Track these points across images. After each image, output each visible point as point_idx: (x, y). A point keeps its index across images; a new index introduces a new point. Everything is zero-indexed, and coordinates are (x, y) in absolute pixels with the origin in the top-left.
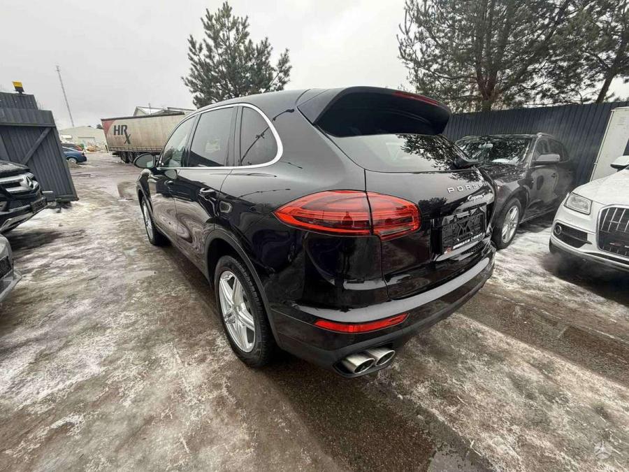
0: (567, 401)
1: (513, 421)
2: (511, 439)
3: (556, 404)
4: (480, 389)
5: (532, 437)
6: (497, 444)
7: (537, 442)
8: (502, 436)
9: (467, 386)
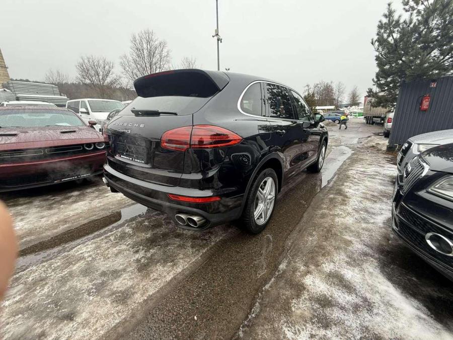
0: (89, 295)
1: (94, 259)
2: (86, 255)
3: (91, 287)
4: (120, 252)
5: (81, 264)
6: (87, 248)
7: (78, 265)
8: (89, 252)
9: (124, 247)
